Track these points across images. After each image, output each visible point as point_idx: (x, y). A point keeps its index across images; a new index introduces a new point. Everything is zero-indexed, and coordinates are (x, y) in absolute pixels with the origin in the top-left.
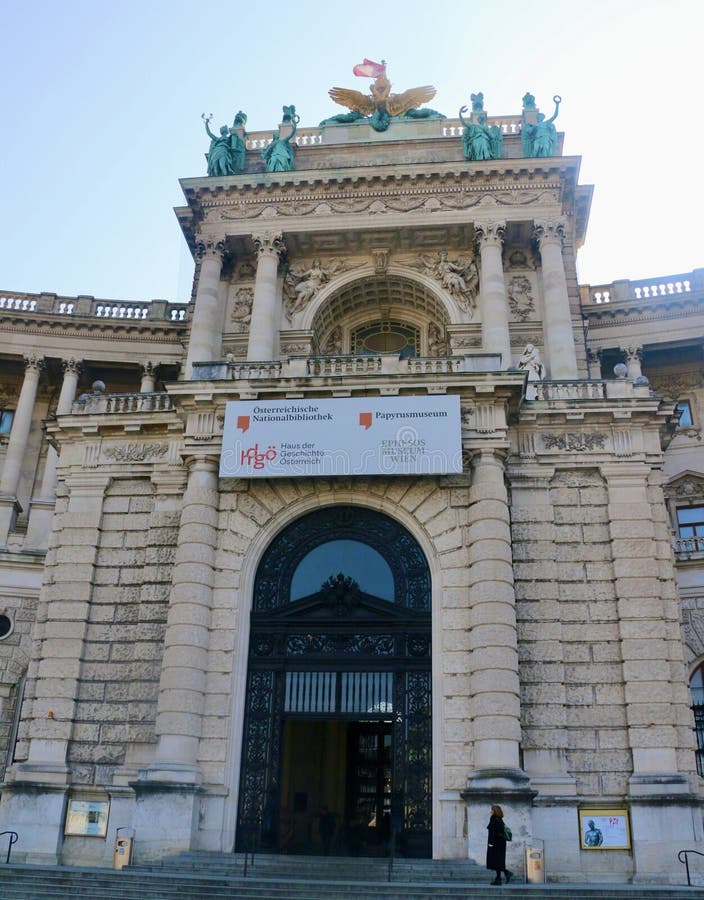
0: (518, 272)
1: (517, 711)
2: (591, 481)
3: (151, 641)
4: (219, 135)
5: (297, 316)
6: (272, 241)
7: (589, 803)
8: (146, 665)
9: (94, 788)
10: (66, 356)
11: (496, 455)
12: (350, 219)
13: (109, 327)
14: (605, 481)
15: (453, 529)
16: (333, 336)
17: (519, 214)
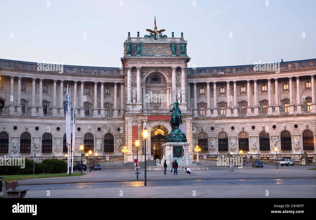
0: (178, 72)
6: (139, 68)
9: (135, 154)
10: (102, 82)
12: (152, 65)
17: (179, 65)
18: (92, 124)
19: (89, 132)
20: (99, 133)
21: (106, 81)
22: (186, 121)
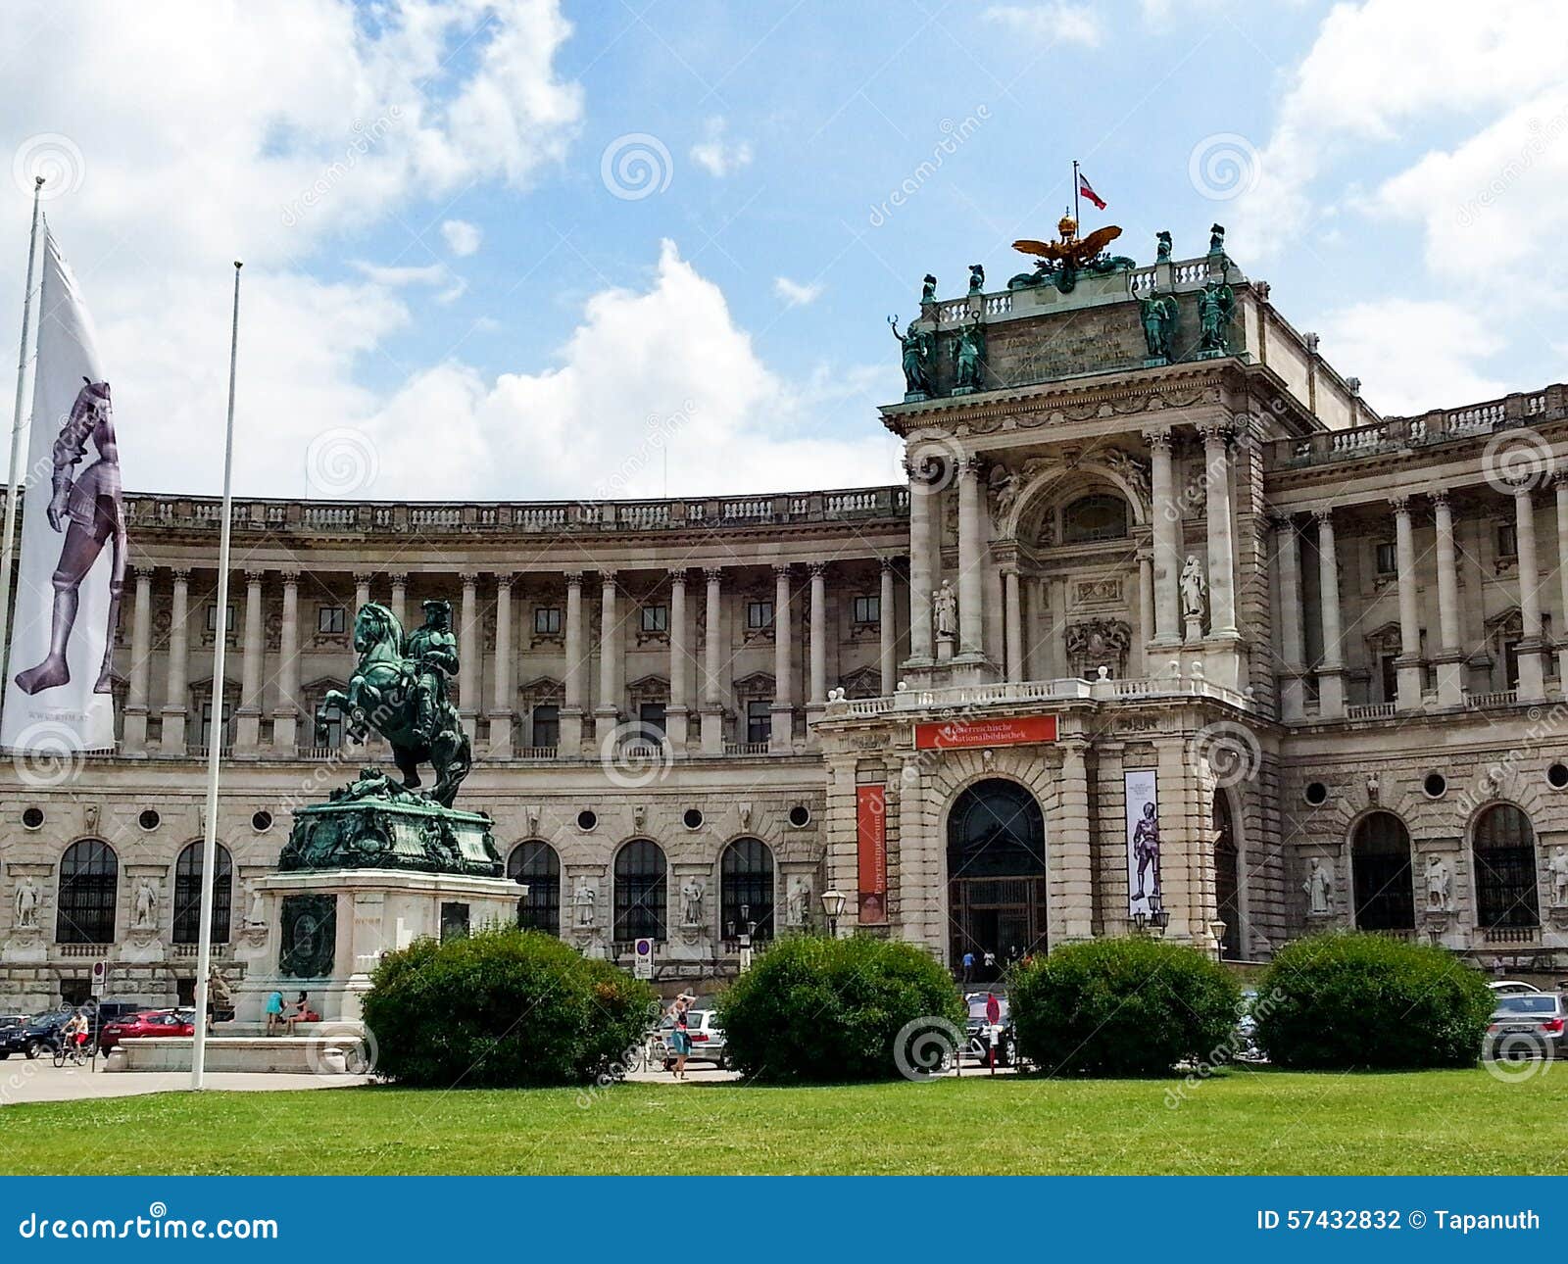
2: (1149, 750)
6: (968, 462)
12: (1032, 434)
13: (842, 527)
14: (1157, 750)
17: (1183, 416)
18: (761, 791)
19: (747, 831)
20: (801, 835)
21: (835, 557)
22: (1155, 744)
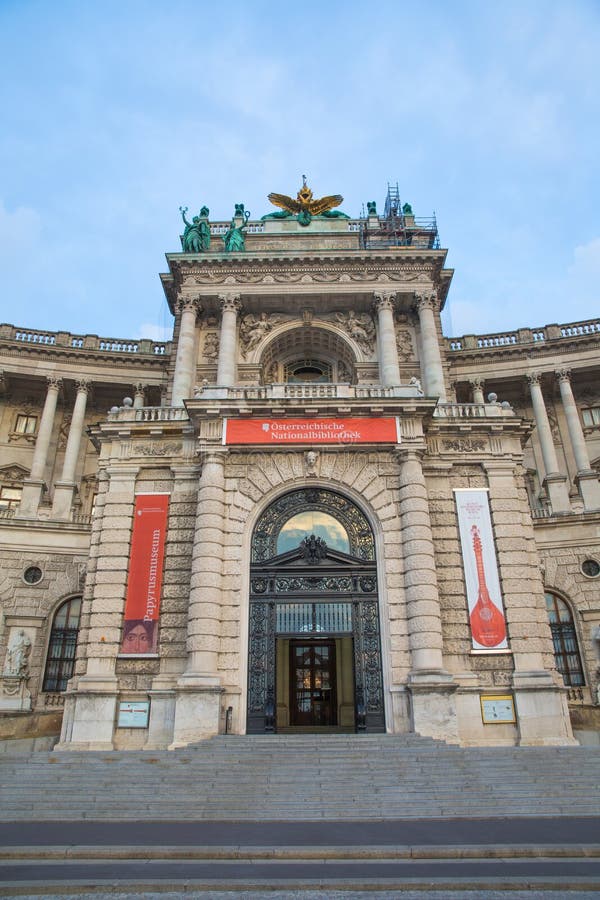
0: (402, 327)
1: (439, 628)
2: (476, 472)
3: (175, 584)
4: (192, 223)
5: (250, 354)
6: (233, 300)
7: (486, 692)
8: (173, 601)
9: (137, 692)
10: (79, 378)
11: (417, 454)
12: (287, 287)
13: (111, 358)
14: (486, 472)
15: (389, 504)
16: (271, 369)
17: (405, 288)
21: (101, 380)
22: (486, 466)
